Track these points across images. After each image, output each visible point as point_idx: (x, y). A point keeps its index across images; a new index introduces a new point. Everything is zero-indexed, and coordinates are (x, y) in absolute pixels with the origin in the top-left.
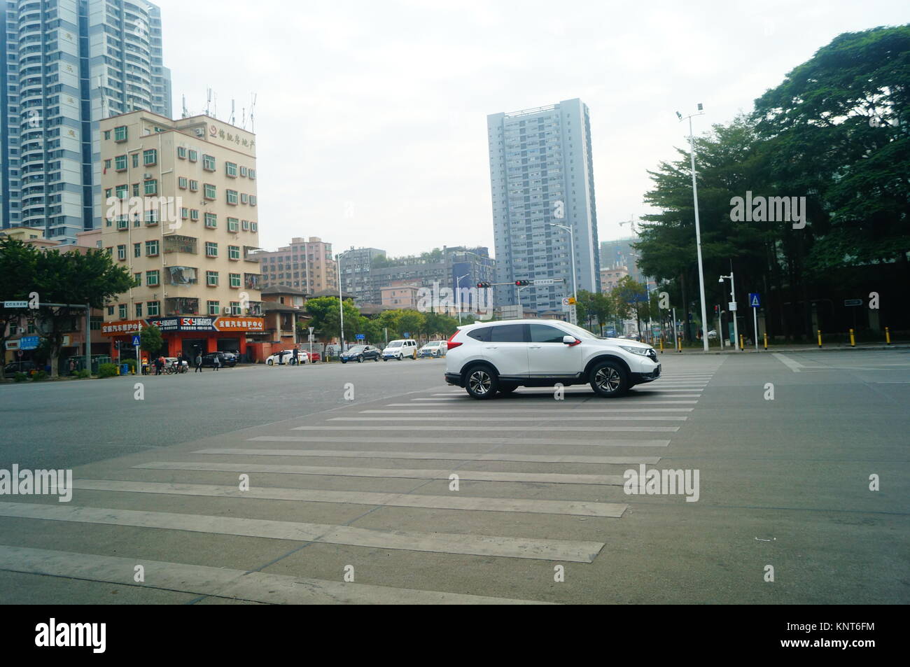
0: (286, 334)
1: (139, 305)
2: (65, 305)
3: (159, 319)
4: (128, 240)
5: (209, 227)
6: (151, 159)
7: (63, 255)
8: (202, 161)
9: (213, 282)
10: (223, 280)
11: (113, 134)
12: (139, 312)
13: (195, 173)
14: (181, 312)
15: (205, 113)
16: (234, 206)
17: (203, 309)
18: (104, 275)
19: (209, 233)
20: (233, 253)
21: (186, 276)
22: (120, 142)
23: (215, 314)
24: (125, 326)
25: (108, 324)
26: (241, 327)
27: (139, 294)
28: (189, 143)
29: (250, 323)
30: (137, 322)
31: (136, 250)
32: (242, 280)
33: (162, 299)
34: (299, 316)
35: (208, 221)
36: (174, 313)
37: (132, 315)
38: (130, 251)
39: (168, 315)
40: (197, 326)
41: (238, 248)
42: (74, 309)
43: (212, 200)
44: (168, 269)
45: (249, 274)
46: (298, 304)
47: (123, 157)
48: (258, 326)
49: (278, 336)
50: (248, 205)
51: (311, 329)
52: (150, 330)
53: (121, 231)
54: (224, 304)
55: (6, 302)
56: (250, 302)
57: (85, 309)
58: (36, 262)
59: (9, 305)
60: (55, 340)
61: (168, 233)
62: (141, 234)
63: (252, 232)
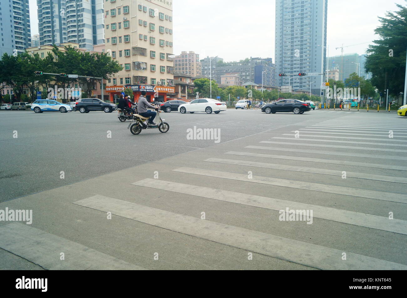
0: (183, 95)
1: (121, 79)
2: (93, 77)
3: (130, 85)
4: (117, 49)
5: (152, 44)
6: (127, 10)
7: (92, 55)
8: (149, 11)
9: (153, 70)
10: (158, 69)
12: (122, 83)
13: (145, 17)
14: (140, 82)
16: (163, 34)
17: (149, 82)
18: (108, 64)
19: (152, 46)
20: (162, 56)
21: (143, 66)
22: (113, 2)
23: (154, 84)
24: (116, 88)
25: (108, 87)
26: (165, 91)
27: (122, 74)
28: (143, 3)
29: (169, 89)
31: (120, 54)
32: (166, 69)
33: (131, 76)
34: (188, 87)
35: (151, 41)
36: (137, 83)
37: (118, 83)
38: (118, 54)
39: (134, 84)
40: (146, 89)
41: (164, 54)
42: (96, 79)
43: (153, 31)
44: (134, 63)
45: (169, 67)
46: (188, 81)
47: (114, 9)
48: (172, 90)
49: (180, 95)
50: (169, 34)
51: (197, 93)
52: (128, 90)
53: (113, 45)
54: (158, 80)
55: (69, 75)
56: (169, 79)
57: (101, 80)
58: (80, 58)
59: (70, 76)
60: (89, 93)
61: (134, 46)
62: (122, 47)
63: (170, 47)
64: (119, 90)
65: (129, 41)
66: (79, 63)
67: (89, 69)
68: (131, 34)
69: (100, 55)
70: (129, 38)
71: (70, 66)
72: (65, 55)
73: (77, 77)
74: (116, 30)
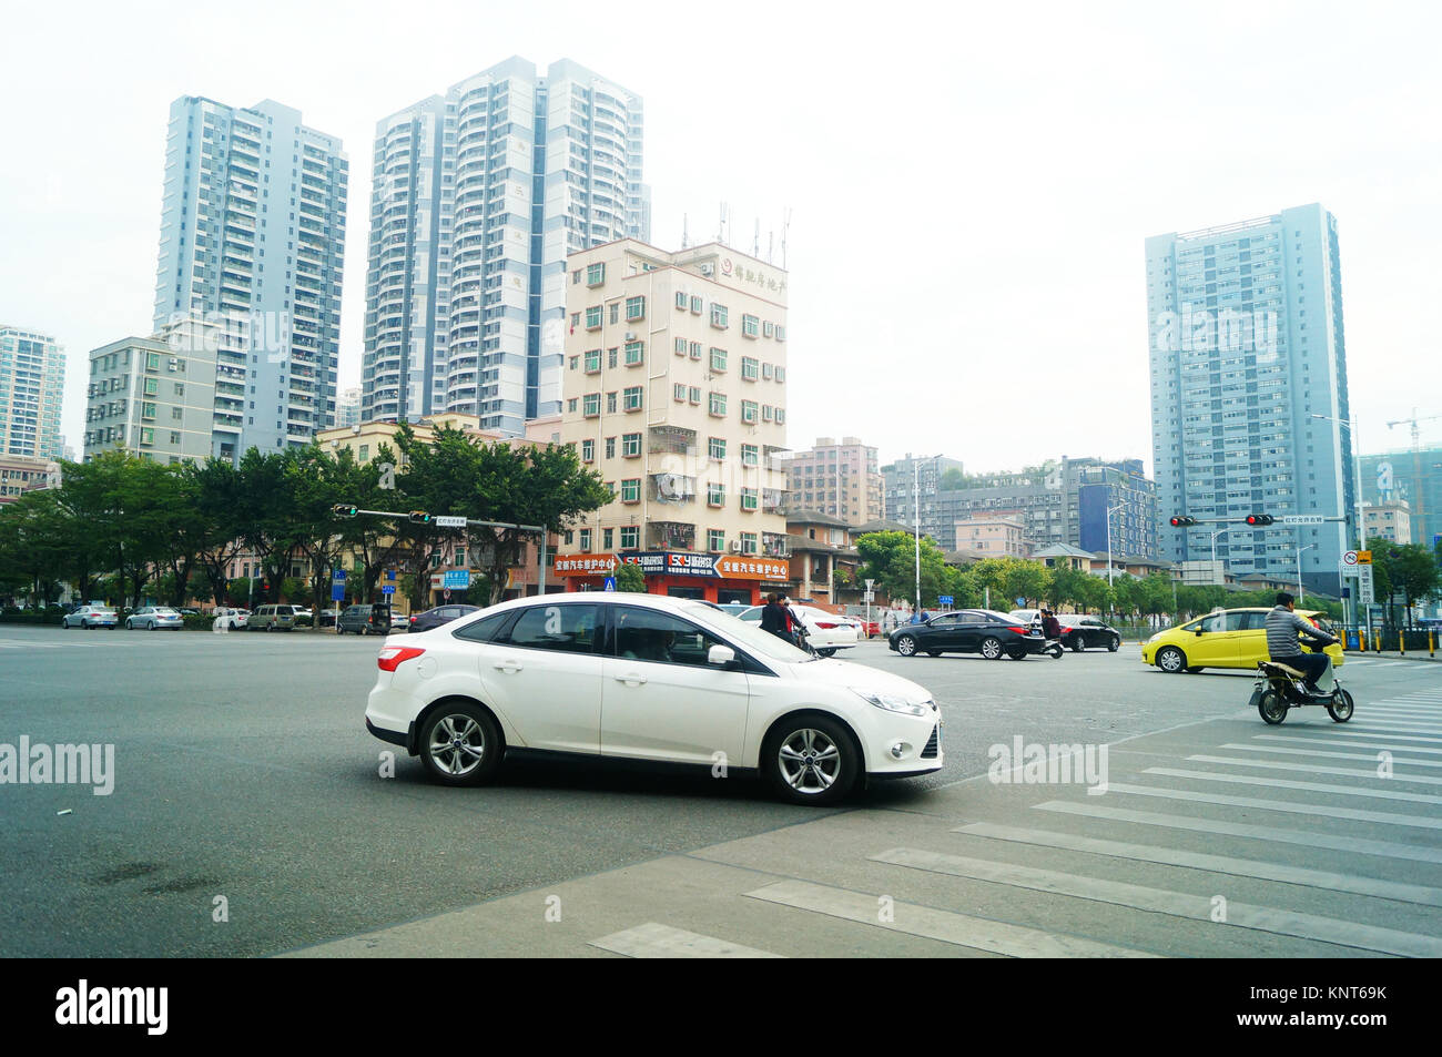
0: (819, 588)
1: (609, 531)
2: (514, 526)
3: (636, 553)
4: (598, 432)
6: (637, 310)
7: (516, 452)
8: (709, 312)
9: (717, 501)
10: (732, 499)
11: (584, 276)
12: (608, 544)
13: (696, 330)
14: (669, 544)
15: (716, 240)
16: (752, 382)
17: (701, 543)
18: (566, 482)
19: (715, 423)
20: (747, 456)
21: (682, 489)
22: (596, 286)
23: (718, 551)
24: (587, 562)
25: (563, 558)
26: (756, 573)
27: (611, 515)
28: (693, 286)
29: (768, 568)
30: (606, 557)
31: (608, 448)
32: (759, 498)
33: (642, 523)
34: (838, 560)
35: (713, 405)
36: (658, 546)
37: (598, 546)
38: (600, 449)
39: (650, 549)
40: (691, 568)
41: (755, 448)
42: (523, 532)
43: (720, 373)
44: (653, 477)
45: (770, 490)
46: (836, 541)
47: (597, 309)
48: (779, 572)
49: (807, 587)
50: (772, 382)
51: (869, 583)
52: (627, 568)
53: (589, 418)
54: (732, 537)
55: (439, 518)
56: (770, 534)
57: (540, 534)
58: (479, 461)
59: (443, 521)
60: (497, 577)
61: (656, 421)
62: (617, 424)
63: (777, 423)
64: (597, 568)
65: (641, 406)
66: (474, 479)
67: (504, 497)
68: (646, 384)
69: (544, 451)
70: (641, 396)
71: (445, 488)
72: (433, 451)
73: (464, 525)
74: (599, 373)
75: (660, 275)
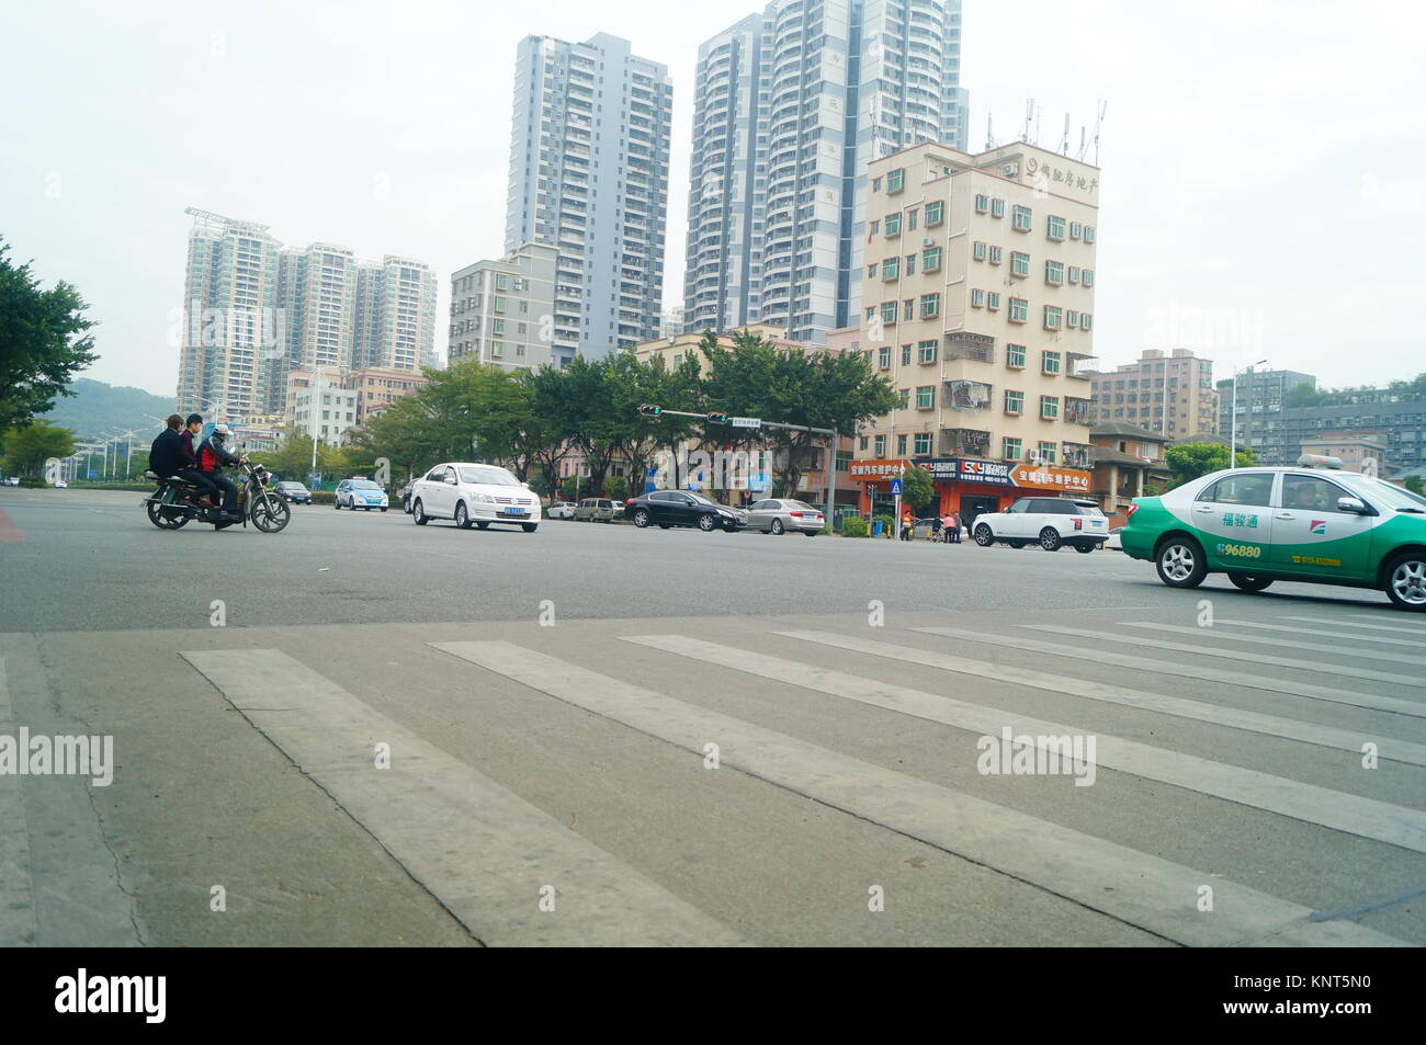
1: (903, 438)
2: (806, 428)
3: (929, 460)
4: (895, 340)
5: (1014, 322)
6: (936, 215)
7: (809, 357)
8: (1011, 214)
9: (1014, 409)
10: (1030, 406)
11: (884, 183)
13: (998, 235)
14: (962, 451)
15: (1021, 139)
16: (1056, 286)
17: (996, 450)
18: (859, 387)
19: (1015, 329)
20: (1049, 364)
21: (975, 396)
22: (895, 193)
23: (1014, 460)
24: (881, 468)
25: (858, 463)
26: (1054, 483)
27: (904, 420)
28: (993, 188)
29: (1067, 479)
30: (898, 463)
31: (904, 355)
32: (1060, 407)
33: (936, 430)
34: (1150, 475)
35: (1013, 311)
36: (951, 453)
37: (892, 452)
38: (896, 356)
39: (943, 455)
40: (984, 475)
41: (1057, 355)
42: (816, 435)
43: (1022, 278)
44: (948, 384)
45: (1072, 399)
46: (1150, 455)
47: (895, 215)
48: (1081, 483)
49: (1114, 501)
50: (1079, 286)
52: (917, 474)
53: (885, 326)
54: (1029, 444)
55: (735, 419)
56: (1071, 444)
57: (832, 436)
58: (773, 366)
59: (738, 422)
60: (790, 477)
61: (952, 328)
62: (914, 332)
63: (1082, 329)
64: (891, 473)
65: (937, 313)
66: (767, 383)
67: (796, 400)
68: (944, 291)
69: (836, 357)
70: (938, 303)
71: (743, 392)
72: (734, 359)
73: (758, 426)
74: (896, 281)
75: (961, 178)
